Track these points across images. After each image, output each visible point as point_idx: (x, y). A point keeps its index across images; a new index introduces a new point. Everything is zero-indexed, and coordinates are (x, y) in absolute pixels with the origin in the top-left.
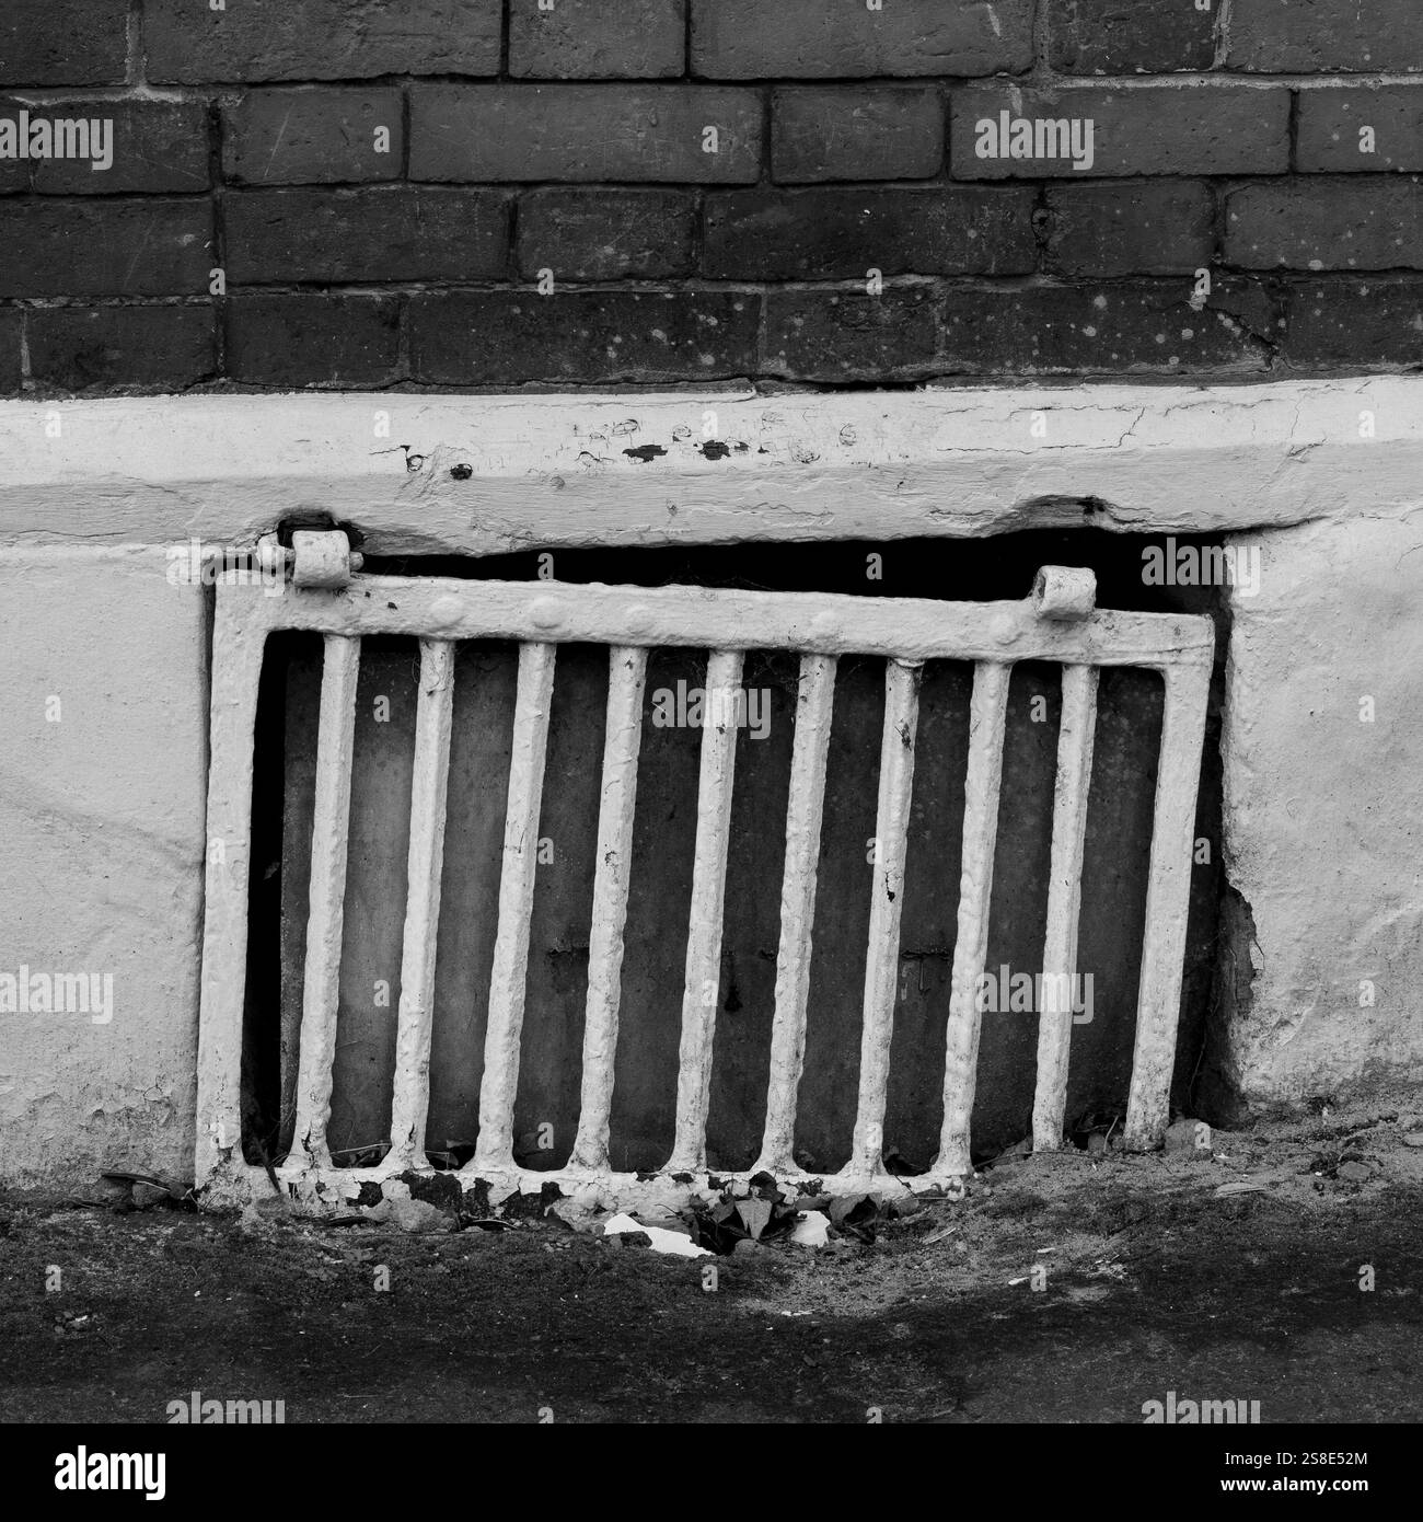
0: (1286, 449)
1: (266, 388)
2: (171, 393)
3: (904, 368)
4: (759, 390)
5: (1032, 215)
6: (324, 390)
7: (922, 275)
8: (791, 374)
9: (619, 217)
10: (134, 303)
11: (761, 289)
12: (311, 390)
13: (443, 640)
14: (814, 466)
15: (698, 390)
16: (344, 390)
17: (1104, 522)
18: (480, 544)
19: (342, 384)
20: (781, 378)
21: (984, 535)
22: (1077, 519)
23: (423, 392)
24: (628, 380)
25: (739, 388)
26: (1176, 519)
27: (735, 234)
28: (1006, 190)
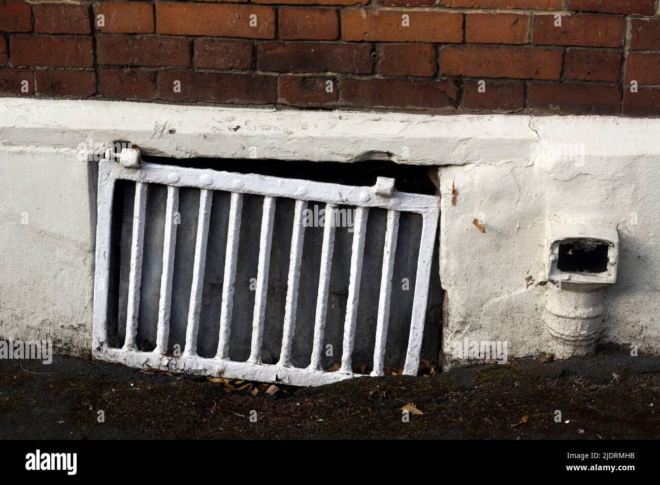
0: (458, 139)
1: (113, 99)
2: (82, 99)
3: (328, 103)
4: (277, 108)
5: (370, 54)
6: (132, 101)
7: (333, 72)
8: (287, 103)
9: (228, 49)
10: (70, 69)
11: (277, 74)
12: (128, 101)
13: (173, 186)
14: (292, 136)
15: (256, 108)
16: (138, 101)
17: (394, 159)
18: (179, 155)
19: (137, 100)
20: (285, 105)
21: (351, 162)
22: (386, 158)
23: (164, 104)
24: (232, 103)
25: (270, 108)
26: (419, 161)
27: (267, 57)
28: (361, 45)
